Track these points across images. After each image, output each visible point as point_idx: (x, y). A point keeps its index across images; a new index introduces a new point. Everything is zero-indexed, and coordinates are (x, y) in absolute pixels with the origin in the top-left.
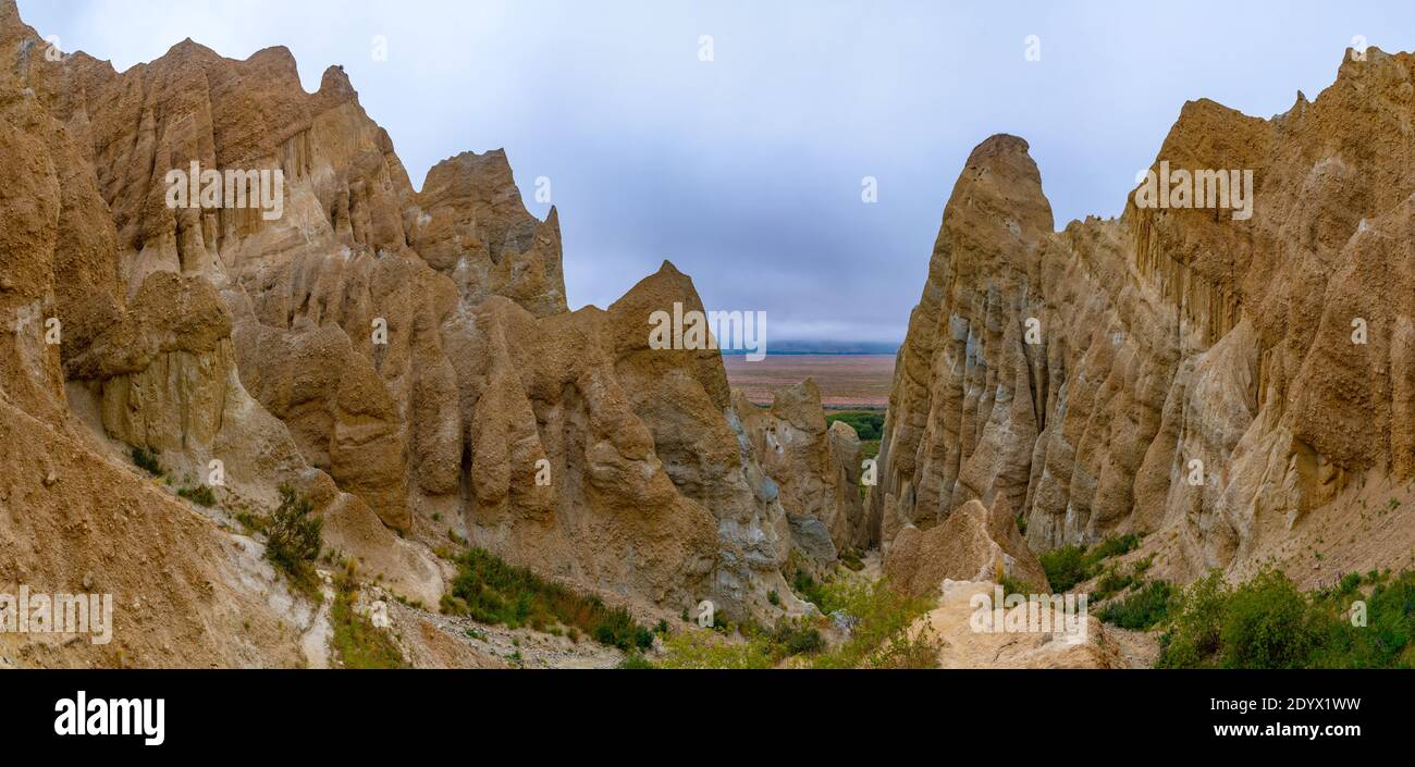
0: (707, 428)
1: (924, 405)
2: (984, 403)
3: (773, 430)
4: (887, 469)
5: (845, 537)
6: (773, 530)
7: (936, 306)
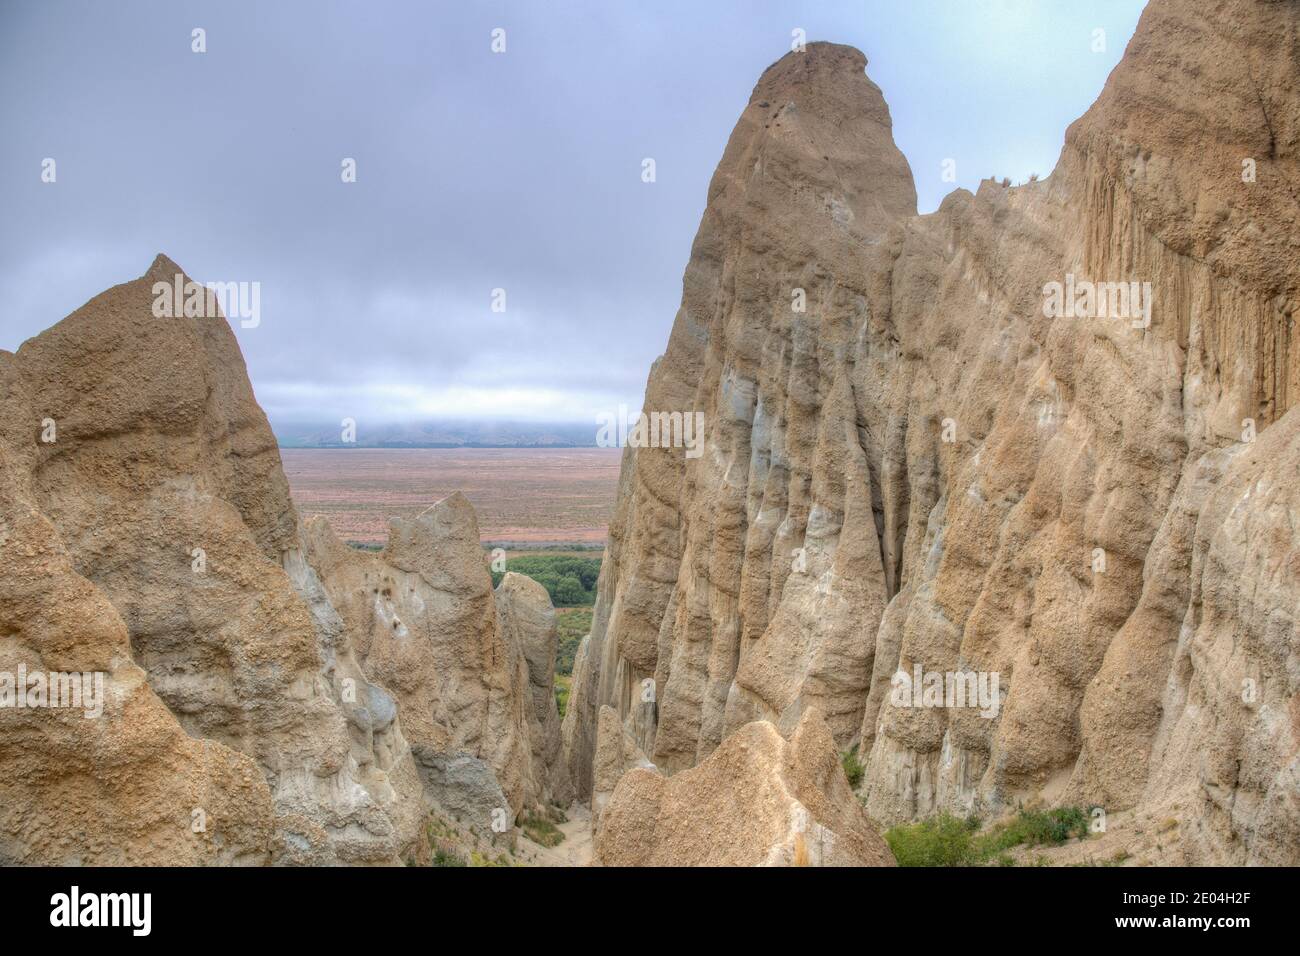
0: (247, 595)
1: (672, 541)
2: (786, 539)
3: (387, 592)
4: (605, 661)
5: (529, 785)
6: (387, 783)
7: (695, 356)
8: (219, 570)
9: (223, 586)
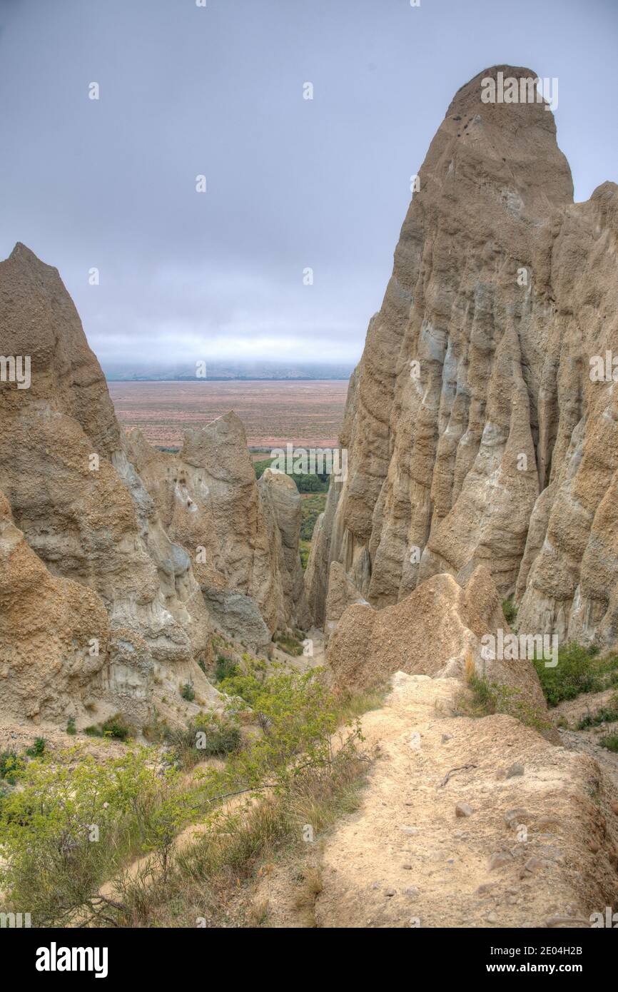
0: (88, 482)
1: (384, 447)
2: (466, 447)
3: (183, 481)
4: (335, 531)
5: (281, 615)
6: (185, 610)
7: (402, 313)
8: (68, 465)
9: (72, 475)
